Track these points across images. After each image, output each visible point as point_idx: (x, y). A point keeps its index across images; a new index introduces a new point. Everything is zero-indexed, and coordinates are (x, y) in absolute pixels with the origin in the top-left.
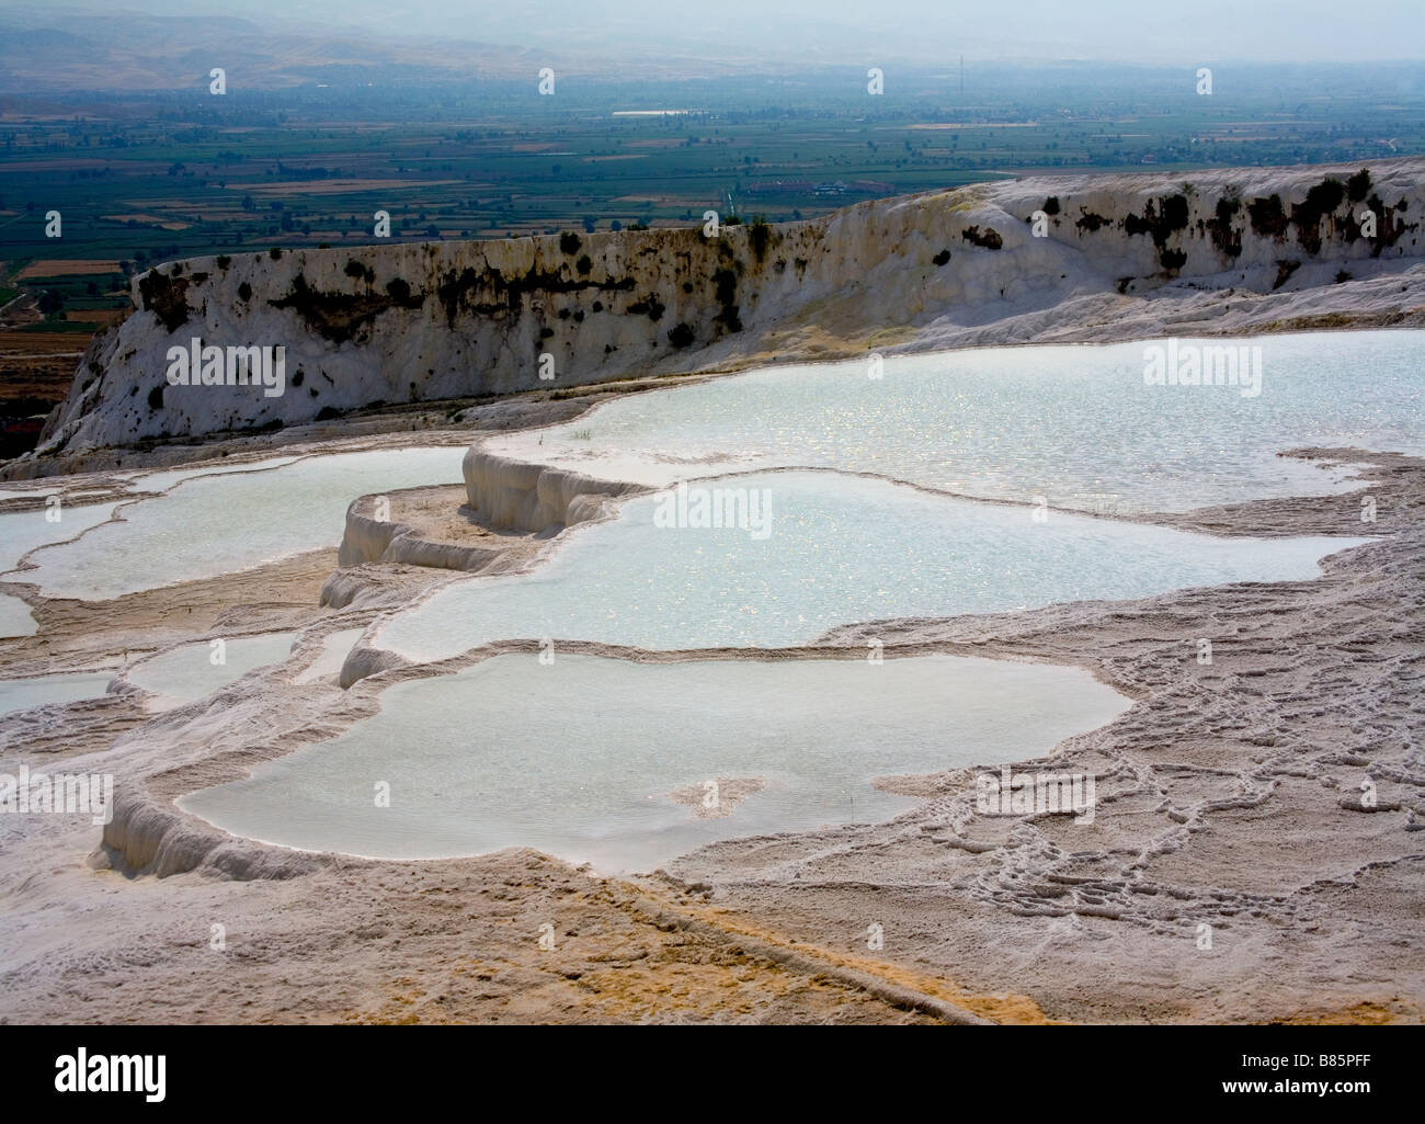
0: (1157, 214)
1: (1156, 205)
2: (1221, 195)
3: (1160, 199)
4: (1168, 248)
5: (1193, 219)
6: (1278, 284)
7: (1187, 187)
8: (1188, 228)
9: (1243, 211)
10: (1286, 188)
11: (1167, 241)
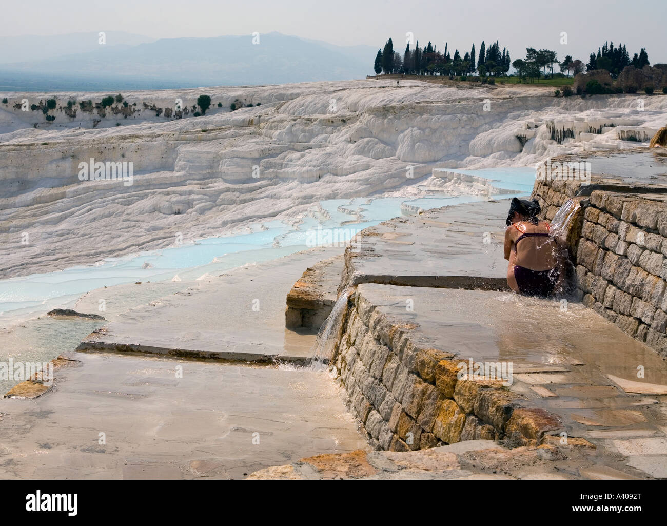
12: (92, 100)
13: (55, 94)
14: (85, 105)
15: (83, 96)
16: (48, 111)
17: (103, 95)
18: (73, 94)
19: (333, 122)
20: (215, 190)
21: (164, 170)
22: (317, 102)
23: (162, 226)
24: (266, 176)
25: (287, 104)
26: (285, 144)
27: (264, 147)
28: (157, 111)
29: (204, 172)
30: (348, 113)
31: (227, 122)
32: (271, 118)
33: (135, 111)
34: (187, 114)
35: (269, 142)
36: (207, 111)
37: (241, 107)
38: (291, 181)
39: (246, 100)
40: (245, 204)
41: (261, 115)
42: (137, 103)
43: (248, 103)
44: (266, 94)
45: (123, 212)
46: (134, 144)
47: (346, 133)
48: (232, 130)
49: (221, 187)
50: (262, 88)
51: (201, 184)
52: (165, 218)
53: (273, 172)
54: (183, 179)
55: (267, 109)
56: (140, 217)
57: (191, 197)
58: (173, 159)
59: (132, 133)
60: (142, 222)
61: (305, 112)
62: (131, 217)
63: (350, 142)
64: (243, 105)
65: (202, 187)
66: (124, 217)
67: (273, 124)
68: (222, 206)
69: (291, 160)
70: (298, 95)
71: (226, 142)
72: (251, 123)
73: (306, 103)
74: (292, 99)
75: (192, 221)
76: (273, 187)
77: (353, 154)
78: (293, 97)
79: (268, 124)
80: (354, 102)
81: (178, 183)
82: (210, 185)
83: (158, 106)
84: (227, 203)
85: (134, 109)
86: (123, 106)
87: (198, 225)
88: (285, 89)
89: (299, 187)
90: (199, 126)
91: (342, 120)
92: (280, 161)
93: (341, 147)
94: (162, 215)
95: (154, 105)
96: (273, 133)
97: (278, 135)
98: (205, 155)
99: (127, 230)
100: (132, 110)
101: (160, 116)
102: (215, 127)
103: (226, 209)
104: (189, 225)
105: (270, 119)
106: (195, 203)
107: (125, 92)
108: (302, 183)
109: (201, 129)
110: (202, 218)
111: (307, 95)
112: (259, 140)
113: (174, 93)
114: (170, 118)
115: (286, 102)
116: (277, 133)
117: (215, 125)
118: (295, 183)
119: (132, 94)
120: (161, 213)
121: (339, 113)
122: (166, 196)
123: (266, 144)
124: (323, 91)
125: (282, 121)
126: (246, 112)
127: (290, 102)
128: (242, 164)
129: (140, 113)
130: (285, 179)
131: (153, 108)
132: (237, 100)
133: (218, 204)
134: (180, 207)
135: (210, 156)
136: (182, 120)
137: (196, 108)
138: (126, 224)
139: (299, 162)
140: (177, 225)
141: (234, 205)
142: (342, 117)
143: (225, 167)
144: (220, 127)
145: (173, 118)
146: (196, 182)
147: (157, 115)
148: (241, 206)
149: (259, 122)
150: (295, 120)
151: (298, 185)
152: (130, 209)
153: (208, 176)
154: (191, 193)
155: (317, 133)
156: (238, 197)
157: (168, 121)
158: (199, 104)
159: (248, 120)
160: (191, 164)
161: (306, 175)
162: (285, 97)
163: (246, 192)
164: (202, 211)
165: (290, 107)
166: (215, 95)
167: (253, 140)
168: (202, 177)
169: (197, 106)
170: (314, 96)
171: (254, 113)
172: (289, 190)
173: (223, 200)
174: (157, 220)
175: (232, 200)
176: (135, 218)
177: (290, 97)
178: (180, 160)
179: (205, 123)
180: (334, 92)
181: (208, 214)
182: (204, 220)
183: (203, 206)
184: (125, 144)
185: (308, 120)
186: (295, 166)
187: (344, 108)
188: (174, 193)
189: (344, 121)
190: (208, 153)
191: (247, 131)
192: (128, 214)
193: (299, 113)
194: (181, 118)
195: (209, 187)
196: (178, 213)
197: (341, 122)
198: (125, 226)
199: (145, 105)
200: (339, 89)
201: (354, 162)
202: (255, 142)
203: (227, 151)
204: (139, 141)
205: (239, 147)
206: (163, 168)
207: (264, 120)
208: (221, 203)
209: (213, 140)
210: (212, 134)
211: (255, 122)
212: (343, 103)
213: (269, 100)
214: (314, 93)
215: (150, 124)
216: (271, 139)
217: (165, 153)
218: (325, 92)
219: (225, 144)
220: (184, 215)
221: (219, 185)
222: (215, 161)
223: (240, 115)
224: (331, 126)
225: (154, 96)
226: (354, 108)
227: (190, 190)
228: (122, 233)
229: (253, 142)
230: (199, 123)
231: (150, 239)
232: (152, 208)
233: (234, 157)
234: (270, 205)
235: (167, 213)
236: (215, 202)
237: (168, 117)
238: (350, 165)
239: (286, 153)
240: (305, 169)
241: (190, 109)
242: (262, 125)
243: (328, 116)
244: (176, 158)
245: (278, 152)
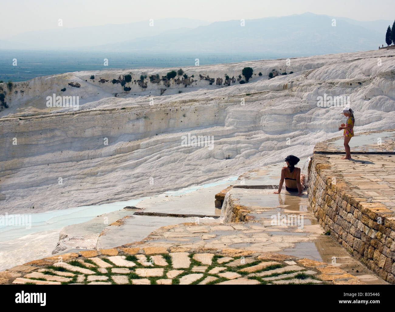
0: (122, 79)
1: (122, 77)
2: (141, 75)
3: (123, 76)
4: (126, 87)
5: (133, 80)
6: (161, 94)
7: (131, 73)
8: (131, 82)
9: (148, 78)
10: (160, 73)
11: (125, 85)
12: (159, 74)
13: (131, 71)
14: (154, 79)
15: (152, 71)
16: (125, 84)
17: (168, 70)
18: (145, 70)
19: (351, 84)
20: (257, 140)
21: (216, 126)
22: (338, 69)
23: (216, 168)
24: (298, 128)
25: (314, 72)
26: (313, 103)
27: (296, 105)
28: (211, 81)
29: (249, 126)
30: (363, 77)
31: (266, 87)
32: (302, 83)
33: (193, 81)
34: (234, 82)
35: (300, 101)
36: (250, 79)
37: (277, 75)
38: (318, 131)
39: (281, 69)
40: (282, 150)
41: (293, 81)
42: (195, 75)
43: (283, 72)
44: (297, 64)
45: (185, 159)
46: (193, 107)
47: (362, 92)
48: (270, 93)
49: (262, 138)
50: (294, 60)
51: (246, 136)
52: (219, 162)
53: (304, 125)
54: (232, 132)
55: (298, 76)
56: (199, 162)
57: (239, 145)
58: (224, 117)
59: (191, 98)
60: (200, 165)
61: (328, 78)
62: (192, 163)
63: (365, 99)
64: (279, 74)
65: (247, 137)
66: (186, 162)
67: (303, 88)
68: (263, 152)
69: (318, 115)
70: (323, 64)
71: (266, 102)
72: (285, 87)
73: (330, 71)
74: (318, 68)
75: (240, 164)
76: (304, 136)
77: (368, 109)
78: (319, 66)
79: (299, 88)
80: (368, 68)
81: (228, 135)
82: (254, 136)
83: (211, 77)
84: (267, 150)
85: (192, 80)
86: (184, 78)
87: (245, 167)
88: (312, 60)
89: (325, 135)
90: (244, 91)
91: (358, 83)
92: (309, 116)
93: (358, 104)
94: (216, 160)
95: (208, 76)
96: (303, 95)
97: (307, 96)
98: (249, 113)
99: (188, 172)
100: (191, 81)
101: (213, 84)
102: (257, 92)
103: (267, 154)
104: (238, 167)
105: (300, 84)
106: (242, 150)
107: (185, 67)
108: (327, 132)
109: (245, 93)
110: (247, 161)
111: (330, 64)
112: (292, 100)
113: (223, 66)
114: (221, 86)
115: (313, 70)
116: (306, 94)
117: (257, 90)
118: (322, 132)
119: (190, 68)
120: (215, 158)
121: (356, 77)
122: (219, 146)
123: (298, 103)
124: (343, 61)
125: (310, 85)
126: (281, 79)
127: (316, 70)
128: (279, 119)
129: (197, 83)
130: (314, 129)
131: (207, 79)
132: (274, 70)
133: (260, 150)
134: (230, 154)
135: (253, 114)
136: (230, 87)
137: (241, 77)
138: (188, 167)
139: (325, 116)
140: (228, 168)
141: (273, 151)
142: (359, 80)
143: (265, 122)
144: (261, 91)
145: (223, 85)
146: (242, 134)
147: (211, 84)
148: (279, 151)
149: (292, 86)
150: (320, 84)
151: (324, 134)
152: (190, 156)
153: (252, 129)
154: (238, 142)
155: (338, 93)
156: (276, 145)
157: (219, 88)
158: (243, 74)
159: (283, 85)
160: (238, 121)
161: (330, 126)
162: (312, 67)
163: (283, 141)
164: (248, 156)
165: (317, 74)
166: (256, 67)
167: (287, 101)
168: (247, 130)
169: (242, 76)
170: (335, 65)
171: (288, 79)
172: (317, 138)
173: (264, 147)
174: (212, 163)
175: (271, 147)
176: (194, 163)
177: (316, 67)
178: (229, 118)
179: (249, 88)
180: (352, 61)
181: (252, 159)
182: (249, 164)
183: (248, 153)
184: (185, 107)
185: (331, 83)
186: (322, 119)
187: (360, 73)
188: (225, 143)
189: (360, 83)
190: (251, 111)
191: (282, 93)
192: (189, 160)
193: (324, 78)
194: (229, 85)
195: (253, 138)
196: (229, 158)
197: (357, 84)
198: (186, 169)
199: (201, 76)
200: (355, 59)
201: (369, 115)
202: (289, 102)
203: (266, 109)
204: (197, 104)
205: (276, 106)
206: (216, 124)
207: (296, 85)
208: (263, 150)
209: (255, 101)
210: (254, 97)
211: (289, 86)
212: (359, 70)
213: (299, 69)
214: (336, 63)
215: (205, 91)
216: (302, 99)
217: (218, 113)
218: (344, 62)
219: (265, 104)
220: (233, 159)
221: (261, 136)
222: (257, 118)
223: (277, 81)
224: (349, 88)
225: (208, 70)
226: (368, 73)
227: (237, 141)
228: (185, 175)
229: (287, 102)
230: (244, 88)
231: (207, 178)
232: (208, 155)
233: (272, 114)
234: (302, 150)
235: (220, 158)
236: (257, 149)
237: (220, 84)
238: (366, 117)
239: (314, 109)
240: (329, 121)
241: (236, 78)
242: (294, 88)
243: (347, 80)
244: (226, 116)
245: (307, 109)
